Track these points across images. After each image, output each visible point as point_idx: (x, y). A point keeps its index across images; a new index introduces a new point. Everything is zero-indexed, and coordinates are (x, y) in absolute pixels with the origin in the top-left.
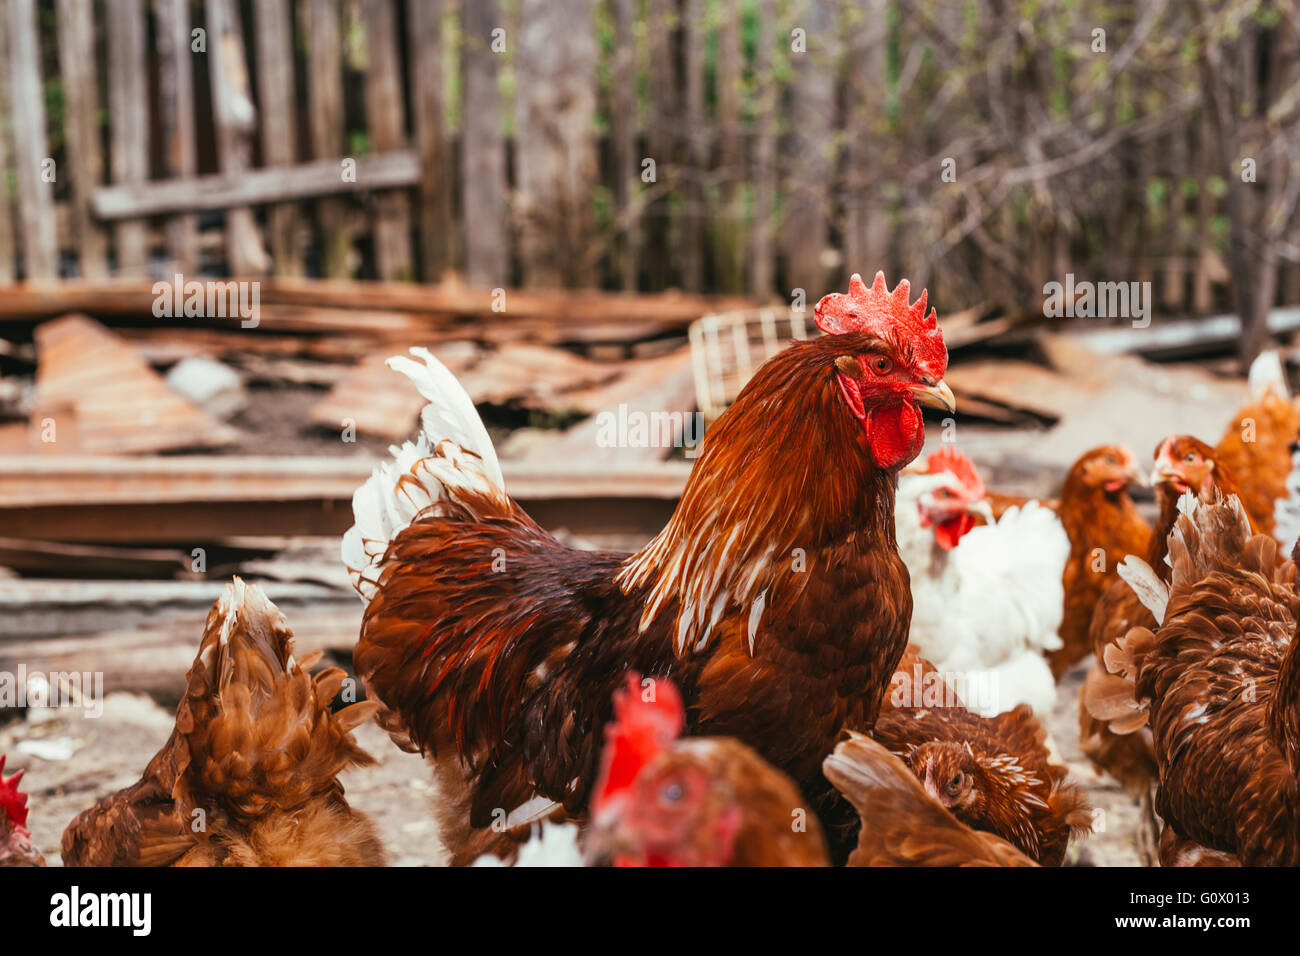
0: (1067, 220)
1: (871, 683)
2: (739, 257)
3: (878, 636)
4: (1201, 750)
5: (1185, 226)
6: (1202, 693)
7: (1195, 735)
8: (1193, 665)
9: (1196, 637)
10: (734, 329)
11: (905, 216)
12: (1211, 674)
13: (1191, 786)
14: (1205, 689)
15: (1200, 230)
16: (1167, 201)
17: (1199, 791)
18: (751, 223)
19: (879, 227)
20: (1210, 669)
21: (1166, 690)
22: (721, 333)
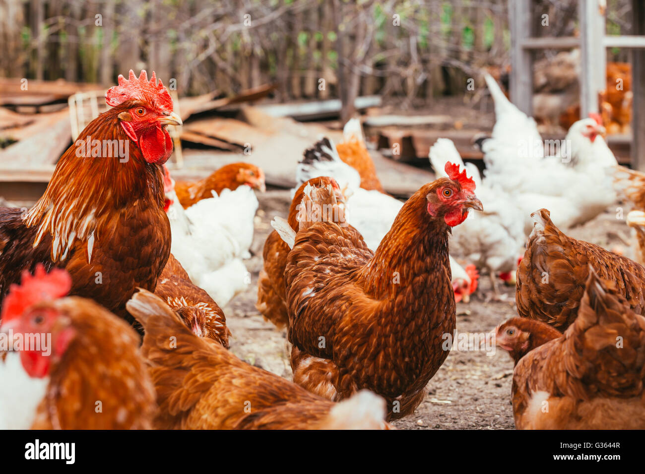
0: (258, 51)
1: (152, 275)
2: (95, 64)
3: (155, 252)
4: (313, 309)
5: (316, 55)
6: (311, 283)
7: (309, 301)
8: (305, 269)
9: (307, 255)
10: (91, 100)
11: (179, 46)
12: (315, 273)
13: (308, 327)
14: (312, 280)
15: (323, 58)
16: (308, 43)
17: (312, 329)
18: (101, 48)
19: (165, 52)
20: (314, 271)
21: (292, 282)
22: (84, 101)
